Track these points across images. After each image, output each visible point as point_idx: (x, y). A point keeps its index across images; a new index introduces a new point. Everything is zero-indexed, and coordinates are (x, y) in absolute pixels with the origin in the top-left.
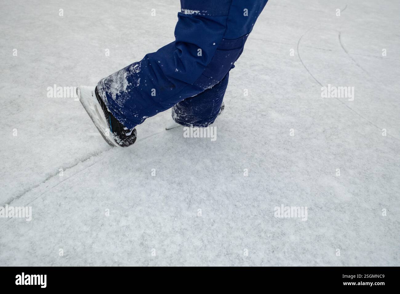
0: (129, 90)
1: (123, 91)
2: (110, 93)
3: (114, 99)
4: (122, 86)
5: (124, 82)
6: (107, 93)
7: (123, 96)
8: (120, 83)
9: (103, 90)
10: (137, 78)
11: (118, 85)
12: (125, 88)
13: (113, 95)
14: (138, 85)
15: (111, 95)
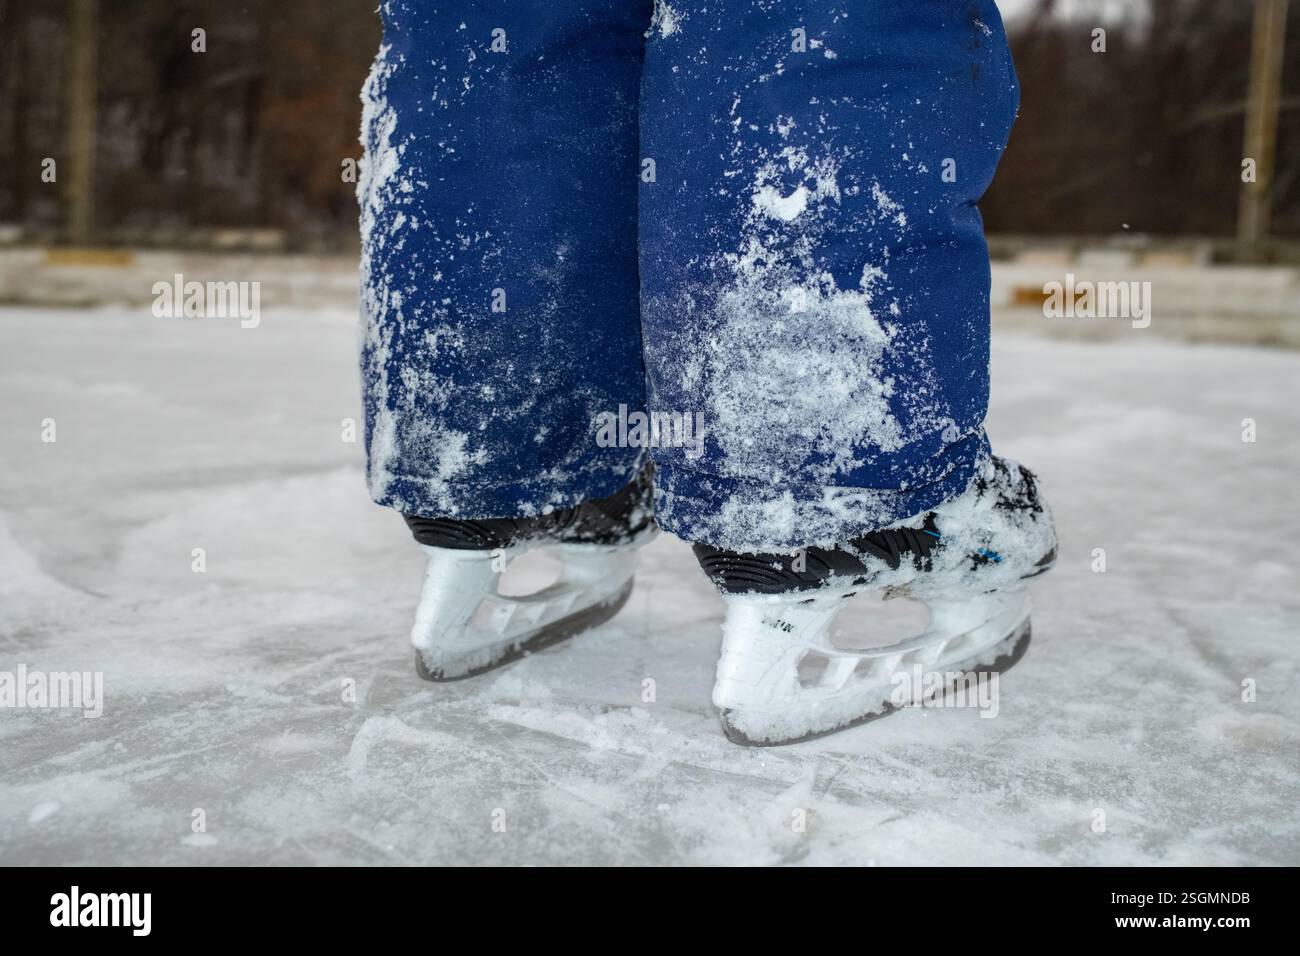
0: (895, 309)
1: (878, 355)
2: (858, 452)
3: (901, 444)
4: (854, 342)
5: (843, 317)
6: (839, 479)
7: (905, 371)
8: (833, 349)
9: (811, 504)
10: (866, 201)
11: (840, 375)
12: (877, 335)
13: (877, 437)
14: (902, 219)
15: (874, 449)
